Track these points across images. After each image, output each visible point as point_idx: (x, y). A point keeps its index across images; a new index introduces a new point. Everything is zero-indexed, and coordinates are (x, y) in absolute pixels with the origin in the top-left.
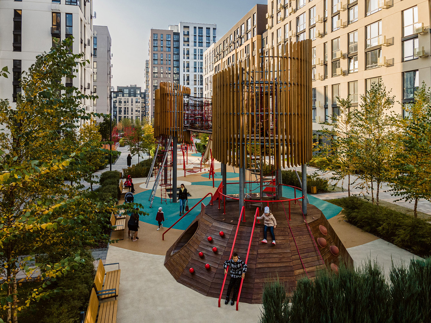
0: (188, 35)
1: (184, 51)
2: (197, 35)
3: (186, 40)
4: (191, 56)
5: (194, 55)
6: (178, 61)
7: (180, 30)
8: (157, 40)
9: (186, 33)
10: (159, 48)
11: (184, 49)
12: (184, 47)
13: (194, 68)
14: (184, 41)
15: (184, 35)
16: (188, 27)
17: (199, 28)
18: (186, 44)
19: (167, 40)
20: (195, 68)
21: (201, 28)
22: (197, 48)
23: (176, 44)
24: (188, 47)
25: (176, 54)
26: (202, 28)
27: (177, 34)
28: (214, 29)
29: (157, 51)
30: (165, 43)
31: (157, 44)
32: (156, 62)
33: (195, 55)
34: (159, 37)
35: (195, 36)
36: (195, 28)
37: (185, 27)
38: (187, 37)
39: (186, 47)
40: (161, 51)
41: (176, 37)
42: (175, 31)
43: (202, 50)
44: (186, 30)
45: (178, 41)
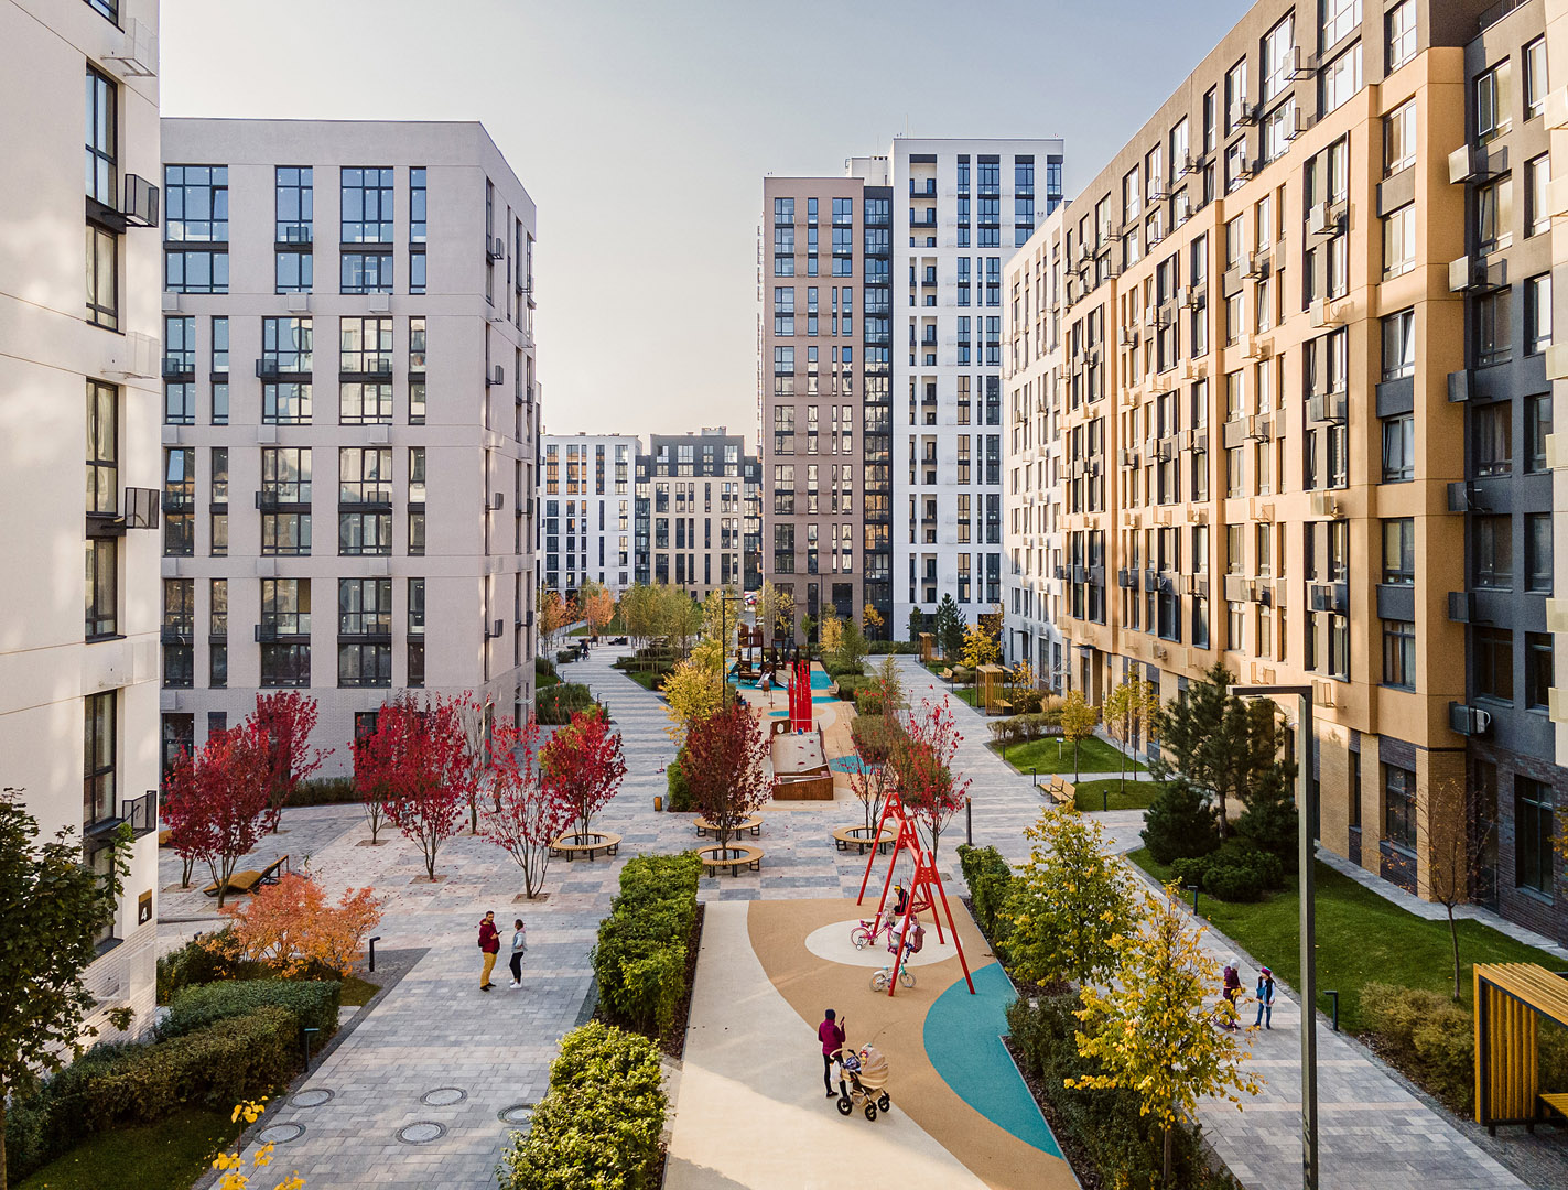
0: (931, 194)
1: (913, 268)
2: (974, 191)
3: (921, 217)
4: (947, 291)
5: (960, 285)
6: (886, 316)
7: (897, 177)
8: (791, 226)
9: (921, 188)
10: (801, 264)
11: (913, 259)
12: (914, 252)
13: (960, 344)
14: (914, 225)
15: (913, 195)
16: (932, 159)
17: (982, 160)
18: (922, 236)
19: (836, 226)
20: (964, 345)
21: (989, 162)
22: (974, 251)
23: (875, 242)
24: (930, 252)
25: (876, 286)
26: (995, 160)
27: (883, 194)
28: (1054, 161)
29: (792, 274)
30: (827, 238)
31: (791, 244)
32: (788, 327)
33: (964, 286)
34: (801, 215)
35: (964, 198)
36: (963, 160)
37: (915, 159)
38: (927, 204)
39: (922, 252)
40: (811, 275)
41: (876, 209)
42: (874, 181)
43: (994, 261)
44: (922, 175)
45: (886, 225)
